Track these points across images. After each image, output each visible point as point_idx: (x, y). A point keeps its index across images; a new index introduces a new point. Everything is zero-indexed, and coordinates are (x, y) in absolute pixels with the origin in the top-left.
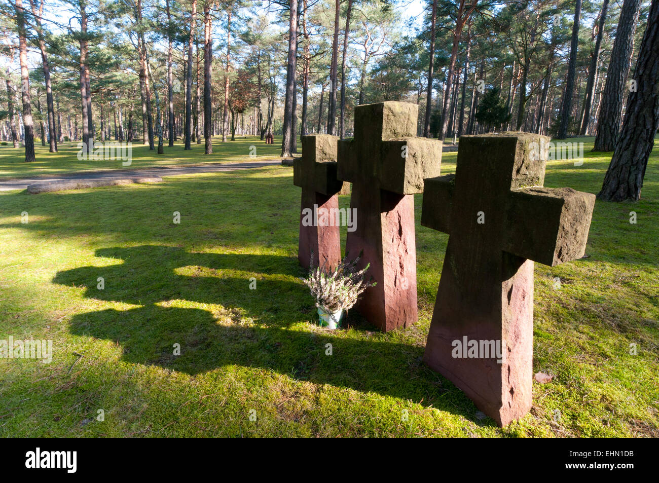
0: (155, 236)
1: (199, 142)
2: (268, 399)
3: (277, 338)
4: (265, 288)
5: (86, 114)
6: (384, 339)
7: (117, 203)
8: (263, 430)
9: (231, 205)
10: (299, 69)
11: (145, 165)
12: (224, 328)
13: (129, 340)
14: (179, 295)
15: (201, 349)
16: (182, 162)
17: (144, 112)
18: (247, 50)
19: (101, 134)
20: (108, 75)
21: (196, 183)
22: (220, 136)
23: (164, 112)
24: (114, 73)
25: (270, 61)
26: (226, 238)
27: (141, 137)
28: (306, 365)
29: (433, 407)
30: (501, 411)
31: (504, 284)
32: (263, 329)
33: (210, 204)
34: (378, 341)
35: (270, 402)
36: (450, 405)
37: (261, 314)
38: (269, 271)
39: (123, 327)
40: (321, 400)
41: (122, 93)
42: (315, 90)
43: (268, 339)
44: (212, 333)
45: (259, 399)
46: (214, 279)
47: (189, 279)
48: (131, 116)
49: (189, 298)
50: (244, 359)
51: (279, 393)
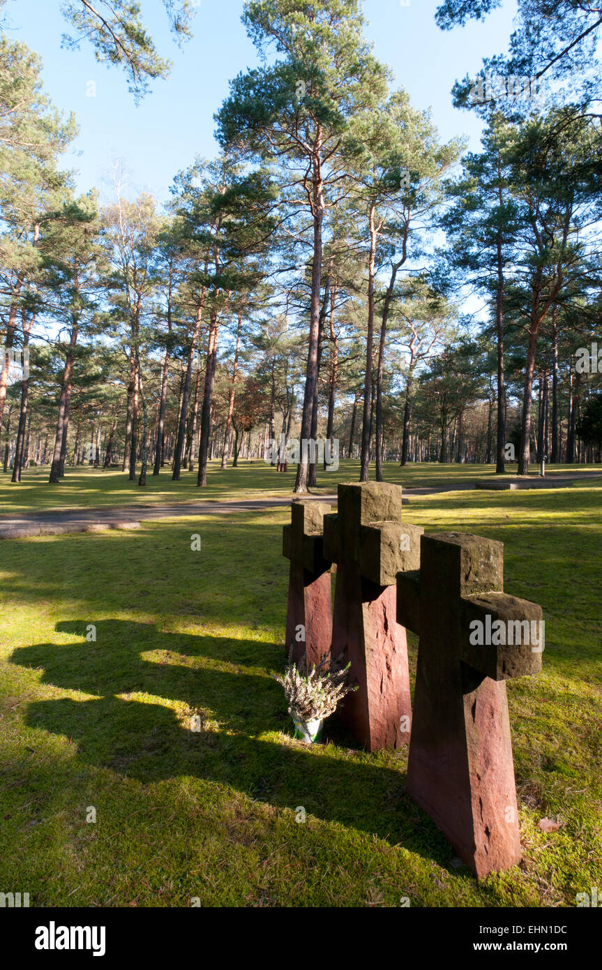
0: (124, 607)
1: (191, 469)
2: (220, 817)
3: (242, 749)
4: (238, 684)
5: (61, 437)
6: (367, 760)
7: (84, 559)
8: (208, 850)
9: (218, 566)
10: (324, 377)
11: (121, 501)
12: (187, 732)
13: (84, 737)
14: (141, 687)
15: (157, 755)
16: (167, 499)
17: (128, 432)
18: (260, 356)
19: (73, 456)
20: (92, 388)
21: (181, 531)
22: (219, 459)
23: (153, 431)
24: (100, 386)
25: (287, 367)
26: (205, 612)
27: (121, 461)
28: (268, 785)
29: (401, 846)
30: (476, 857)
31: (465, 698)
32: (229, 736)
33: (192, 563)
34: (359, 762)
35: (222, 822)
36: (424, 847)
37: (229, 717)
38: (248, 662)
39: (78, 721)
40: (278, 825)
41: (105, 409)
42: (344, 401)
43: (231, 749)
44: (172, 737)
45: (211, 816)
46: (183, 668)
47: (156, 667)
48: (111, 436)
49: (152, 691)
50: (202, 770)
51: (234, 813)
